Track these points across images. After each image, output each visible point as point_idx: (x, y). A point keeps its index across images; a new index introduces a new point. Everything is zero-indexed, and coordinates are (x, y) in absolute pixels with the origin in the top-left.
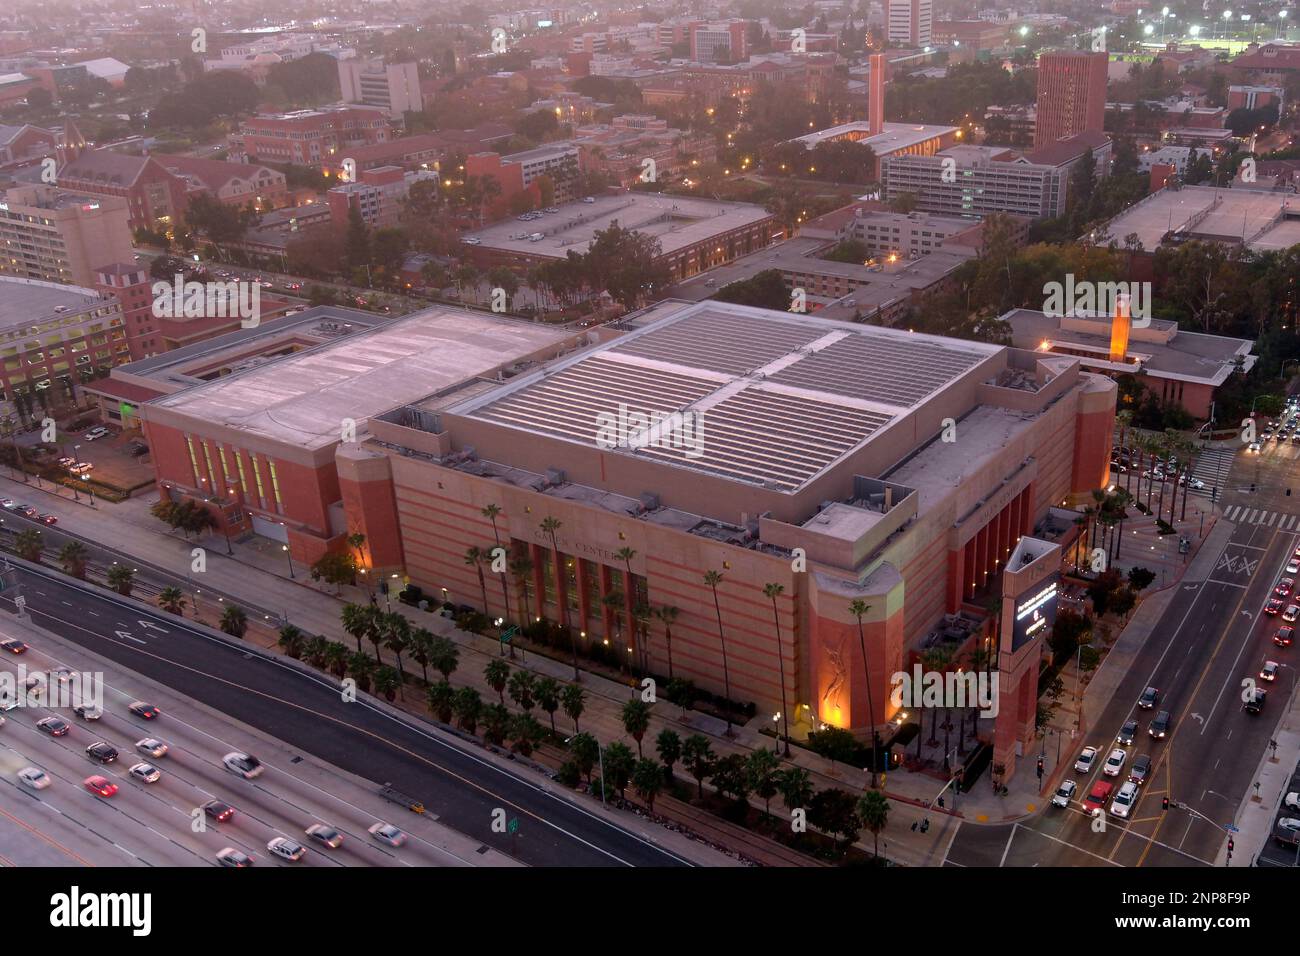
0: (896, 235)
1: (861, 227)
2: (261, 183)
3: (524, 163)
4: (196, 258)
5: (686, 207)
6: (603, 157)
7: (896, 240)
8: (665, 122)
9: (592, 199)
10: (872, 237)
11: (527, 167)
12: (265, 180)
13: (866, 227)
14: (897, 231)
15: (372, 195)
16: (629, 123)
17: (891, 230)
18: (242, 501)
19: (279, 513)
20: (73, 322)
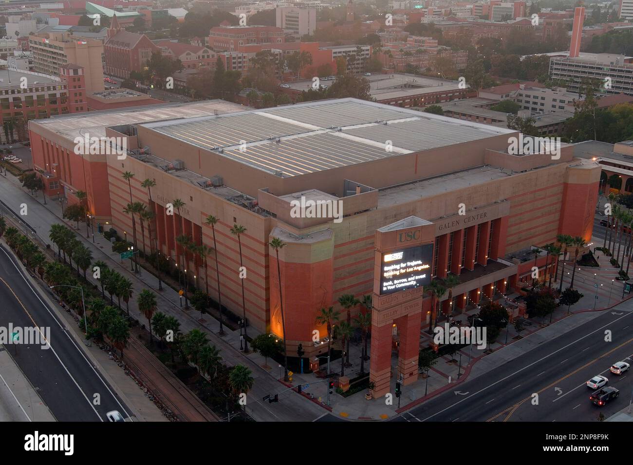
0: (543, 102)
1: (521, 95)
2: (203, 57)
3: (334, 51)
4: (152, 86)
5: (420, 81)
6: (391, 56)
7: (542, 104)
8: (437, 41)
9: (370, 74)
10: (528, 102)
11: (335, 53)
12: (206, 55)
13: (524, 95)
14: (543, 98)
15: (240, 58)
16: (416, 41)
17: (540, 98)
18: (59, 177)
19: (71, 185)
20: (40, 91)
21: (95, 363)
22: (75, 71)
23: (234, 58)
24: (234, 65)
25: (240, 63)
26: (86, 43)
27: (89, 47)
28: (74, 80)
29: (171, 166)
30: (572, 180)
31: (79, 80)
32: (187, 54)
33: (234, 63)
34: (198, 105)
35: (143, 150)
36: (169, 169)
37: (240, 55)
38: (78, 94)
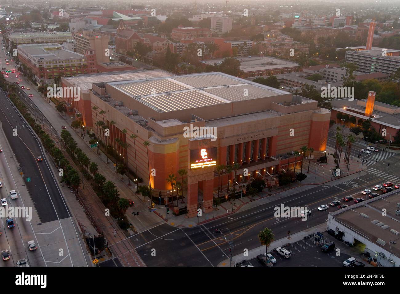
0: (336, 75)
1: (326, 71)
2: (166, 44)
3: (232, 43)
4: (137, 60)
5: (276, 61)
6: (265, 46)
7: (336, 77)
8: (293, 39)
9: (250, 56)
10: (329, 75)
11: (233, 44)
13: (327, 72)
14: (337, 73)
15: (181, 46)
16: (281, 38)
17: (335, 73)
18: (73, 106)
19: (78, 110)
20: (73, 62)
21: (63, 193)
22: (91, 53)
23: (178, 46)
24: (178, 50)
25: (181, 49)
26: (100, 37)
27: (101, 39)
28: (90, 57)
29: (117, 104)
30: (315, 119)
31: (93, 57)
32: (158, 43)
33: (178, 49)
34: (148, 72)
35: (107, 95)
36: (116, 106)
37: (181, 45)
38: (92, 64)
